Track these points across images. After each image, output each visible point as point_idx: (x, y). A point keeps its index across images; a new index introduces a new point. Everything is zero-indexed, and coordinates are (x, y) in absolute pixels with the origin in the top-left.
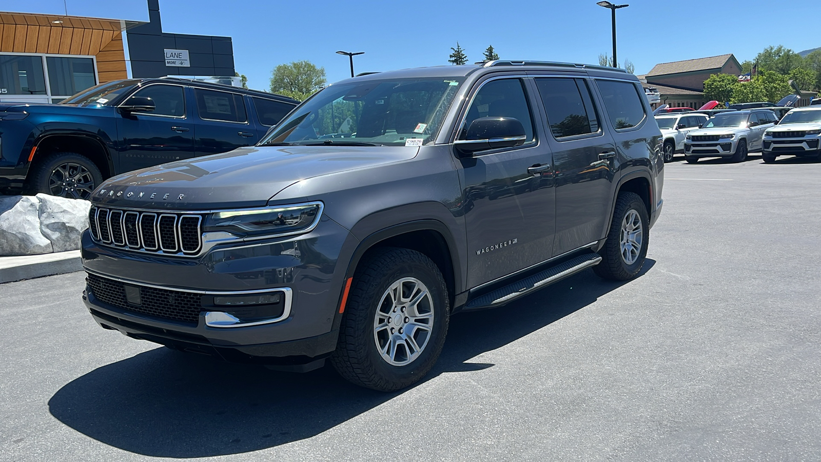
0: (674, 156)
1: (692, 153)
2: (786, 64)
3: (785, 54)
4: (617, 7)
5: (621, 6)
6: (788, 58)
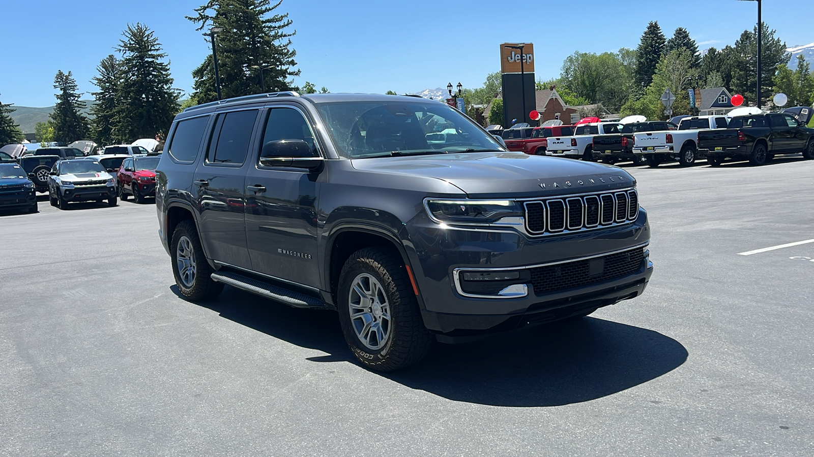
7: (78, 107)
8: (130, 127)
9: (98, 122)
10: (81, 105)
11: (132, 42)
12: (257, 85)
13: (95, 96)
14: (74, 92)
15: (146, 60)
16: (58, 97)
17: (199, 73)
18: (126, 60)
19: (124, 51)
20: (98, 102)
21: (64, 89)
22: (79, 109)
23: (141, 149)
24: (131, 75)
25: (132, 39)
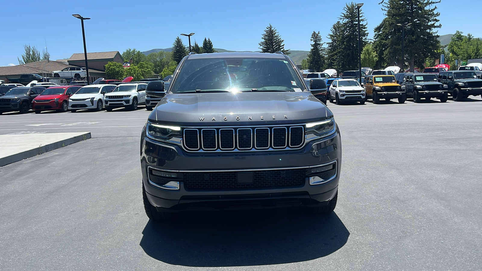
0: (138, 106)
1: (151, 104)
2: (138, 59)
3: (137, 53)
4: (84, 19)
5: (86, 19)
6: (139, 56)
7: (321, 51)
8: (342, 62)
9: (328, 59)
10: (323, 49)
11: (348, 14)
12: (410, 35)
13: (328, 44)
14: (320, 43)
15: (354, 23)
16: (312, 46)
17: (378, 29)
18: (344, 24)
19: (343, 19)
20: (329, 48)
21: (315, 41)
22: (322, 52)
23: (326, 75)
24: (346, 32)
25: (348, 12)
